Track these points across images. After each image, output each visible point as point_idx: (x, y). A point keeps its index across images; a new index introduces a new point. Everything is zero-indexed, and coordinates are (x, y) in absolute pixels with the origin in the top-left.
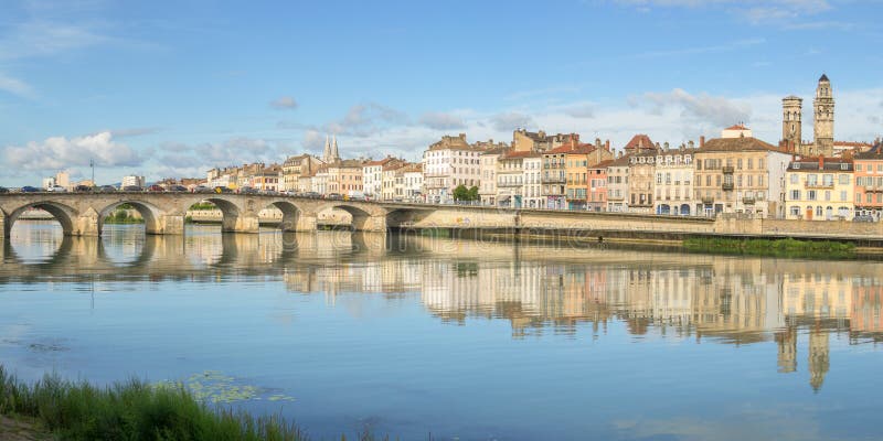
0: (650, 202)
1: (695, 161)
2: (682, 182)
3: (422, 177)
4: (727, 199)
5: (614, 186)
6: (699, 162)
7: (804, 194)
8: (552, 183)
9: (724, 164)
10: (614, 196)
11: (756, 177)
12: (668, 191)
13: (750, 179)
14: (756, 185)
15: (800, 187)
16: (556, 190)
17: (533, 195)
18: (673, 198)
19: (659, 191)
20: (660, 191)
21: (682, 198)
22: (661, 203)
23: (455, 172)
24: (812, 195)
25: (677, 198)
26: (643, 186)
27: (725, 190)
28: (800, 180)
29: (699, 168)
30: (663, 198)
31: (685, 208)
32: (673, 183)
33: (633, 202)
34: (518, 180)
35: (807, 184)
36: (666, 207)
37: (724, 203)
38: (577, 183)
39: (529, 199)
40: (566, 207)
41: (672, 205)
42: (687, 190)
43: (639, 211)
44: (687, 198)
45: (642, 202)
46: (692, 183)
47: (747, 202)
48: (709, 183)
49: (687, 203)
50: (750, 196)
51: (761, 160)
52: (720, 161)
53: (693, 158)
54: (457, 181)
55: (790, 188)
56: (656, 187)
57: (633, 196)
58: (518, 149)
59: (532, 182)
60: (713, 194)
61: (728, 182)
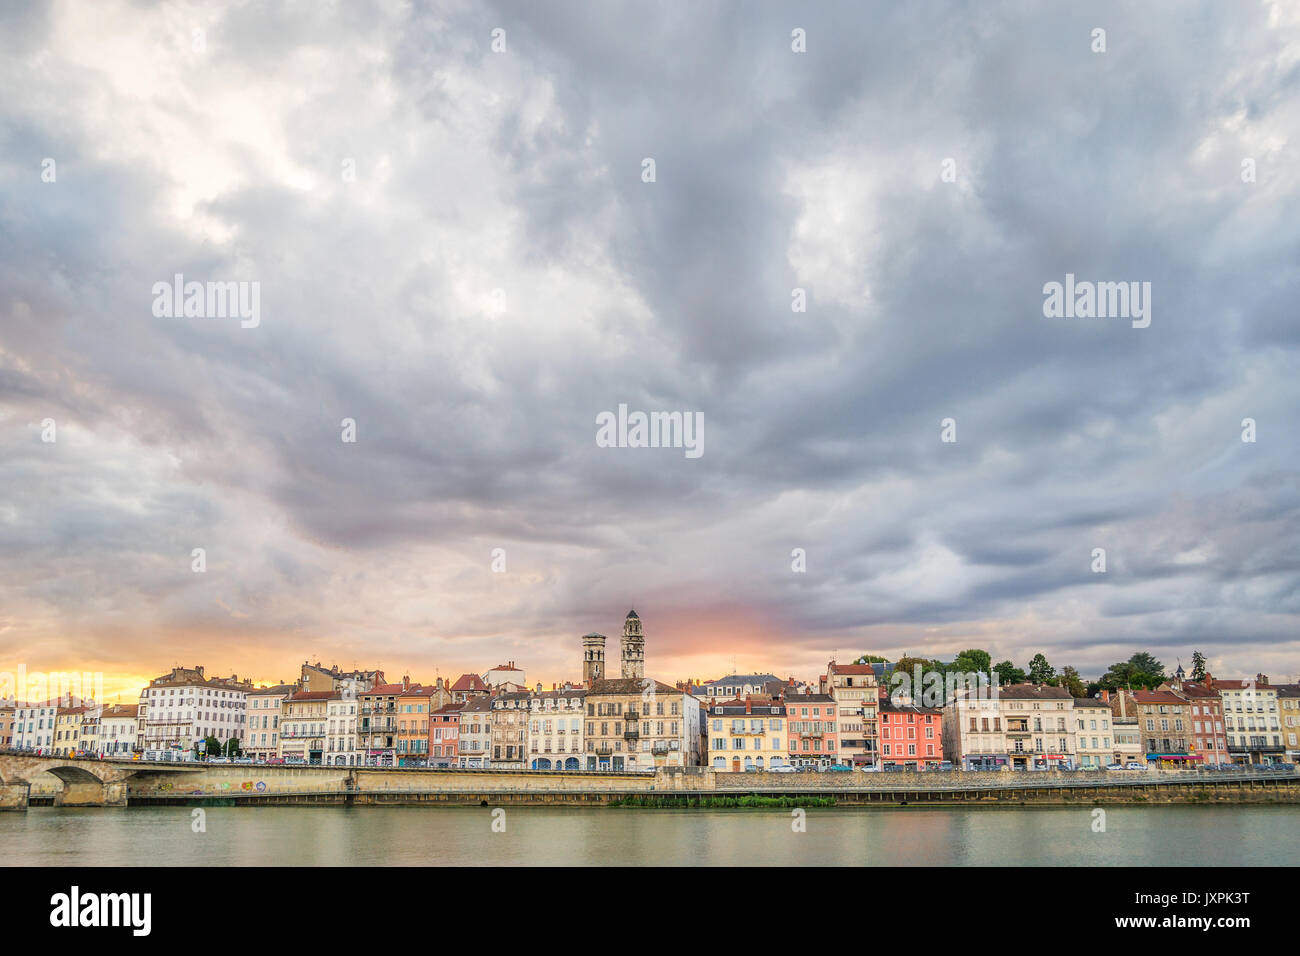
0: (521, 756)
1: (586, 705)
2: (568, 731)
3: (135, 724)
4: (630, 750)
5: (468, 737)
6: (591, 707)
7: (730, 742)
8: (376, 733)
9: (625, 708)
10: (469, 749)
11: (668, 725)
12: (548, 742)
13: (661, 726)
14: (668, 732)
15: (725, 734)
16: (379, 742)
17: (341, 749)
18: (555, 750)
19: (535, 742)
20: (537, 743)
21: (568, 749)
22: (537, 757)
23: (199, 718)
24: (739, 744)
25: (561, 750)
26: (511, 736)
27: (627, 739)
28: (724, 727)
29: (591, 713)
30: (541, 750)
31: (572, 762)
32: (555, 732)
33: (497, 756)
34: (317, 730)
35: (732, 732)
36: (545, 762)
37: (626, 756)
38: (413, 732)
39: (334, 755)
40: (395, 763)
41: (554, 759)
42: (575, 741)
43: (505, 766)
44: (575, 750)
45: (509, 755)
46: (581, 732)
47: (657, 753)
48: (604, 731)
49: (575, 756)
50: (661, 746)
51: (674, 705)
52: (620, 705)
53: (582, 702)
54: (202, 731)
55: (712, 735)
56: (531, 738)
57: (497, 750)
58: (307, 688)
59: (342, 731)
60: (611, 745)
61: (632, 729)
